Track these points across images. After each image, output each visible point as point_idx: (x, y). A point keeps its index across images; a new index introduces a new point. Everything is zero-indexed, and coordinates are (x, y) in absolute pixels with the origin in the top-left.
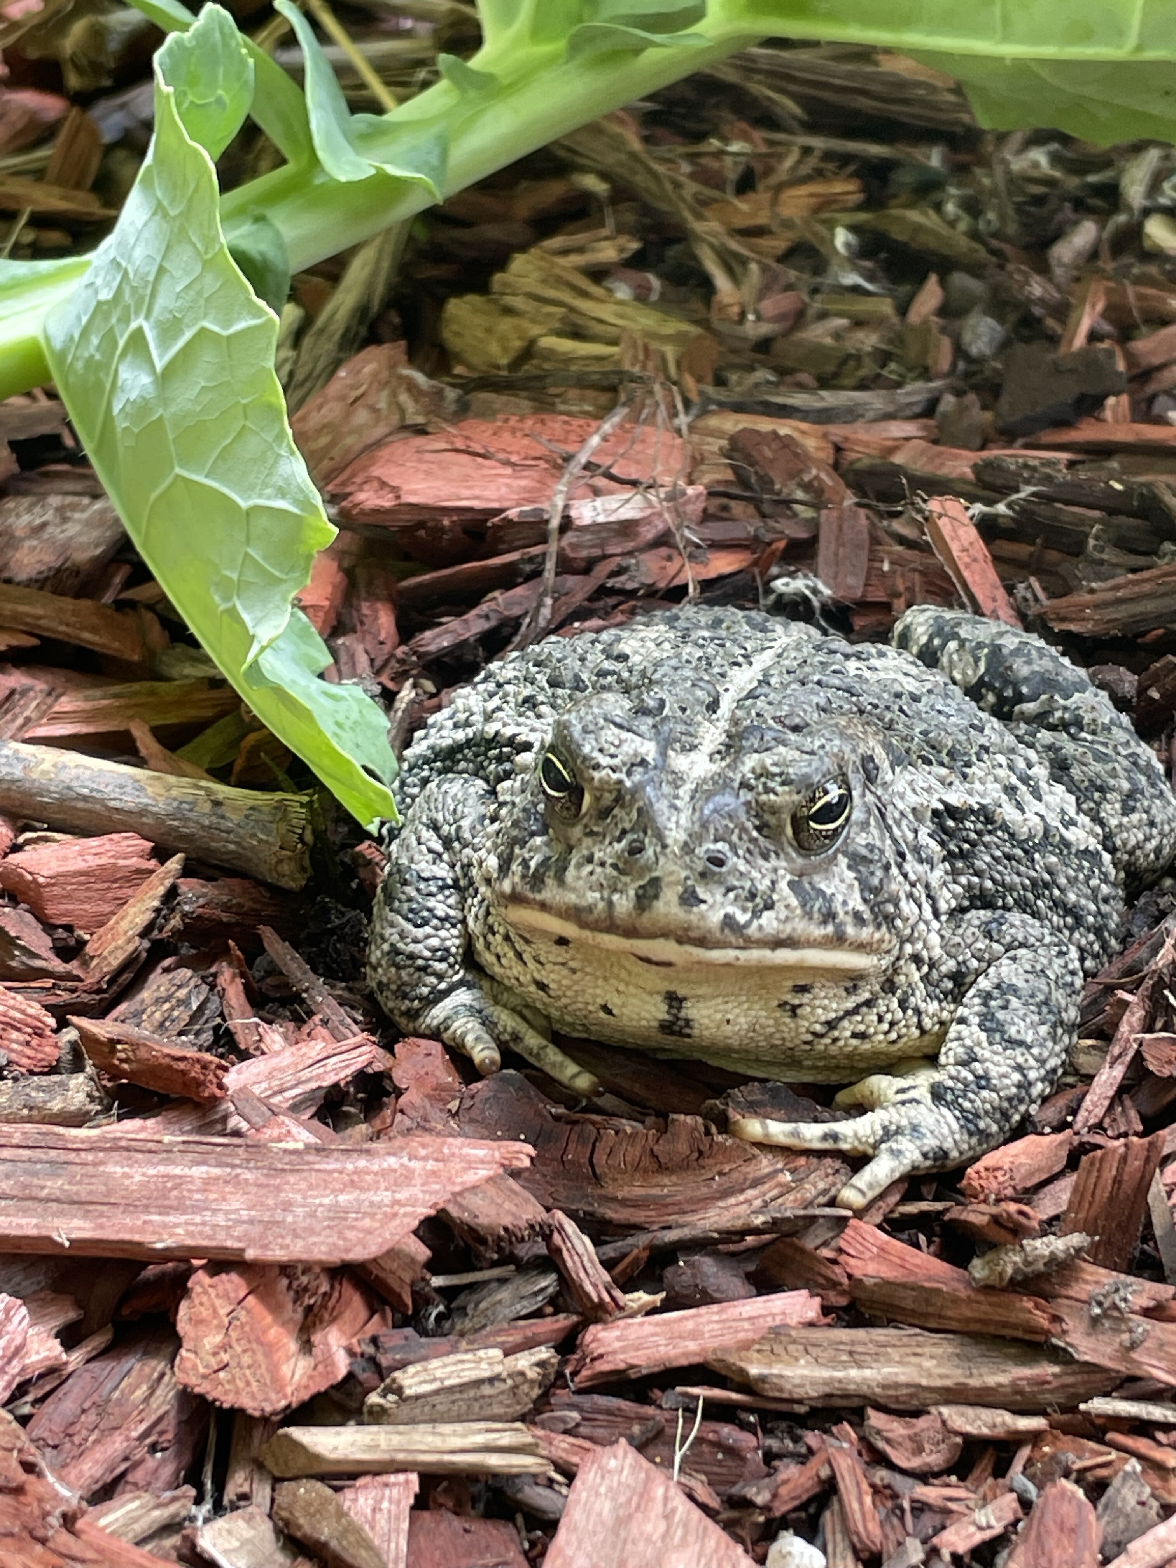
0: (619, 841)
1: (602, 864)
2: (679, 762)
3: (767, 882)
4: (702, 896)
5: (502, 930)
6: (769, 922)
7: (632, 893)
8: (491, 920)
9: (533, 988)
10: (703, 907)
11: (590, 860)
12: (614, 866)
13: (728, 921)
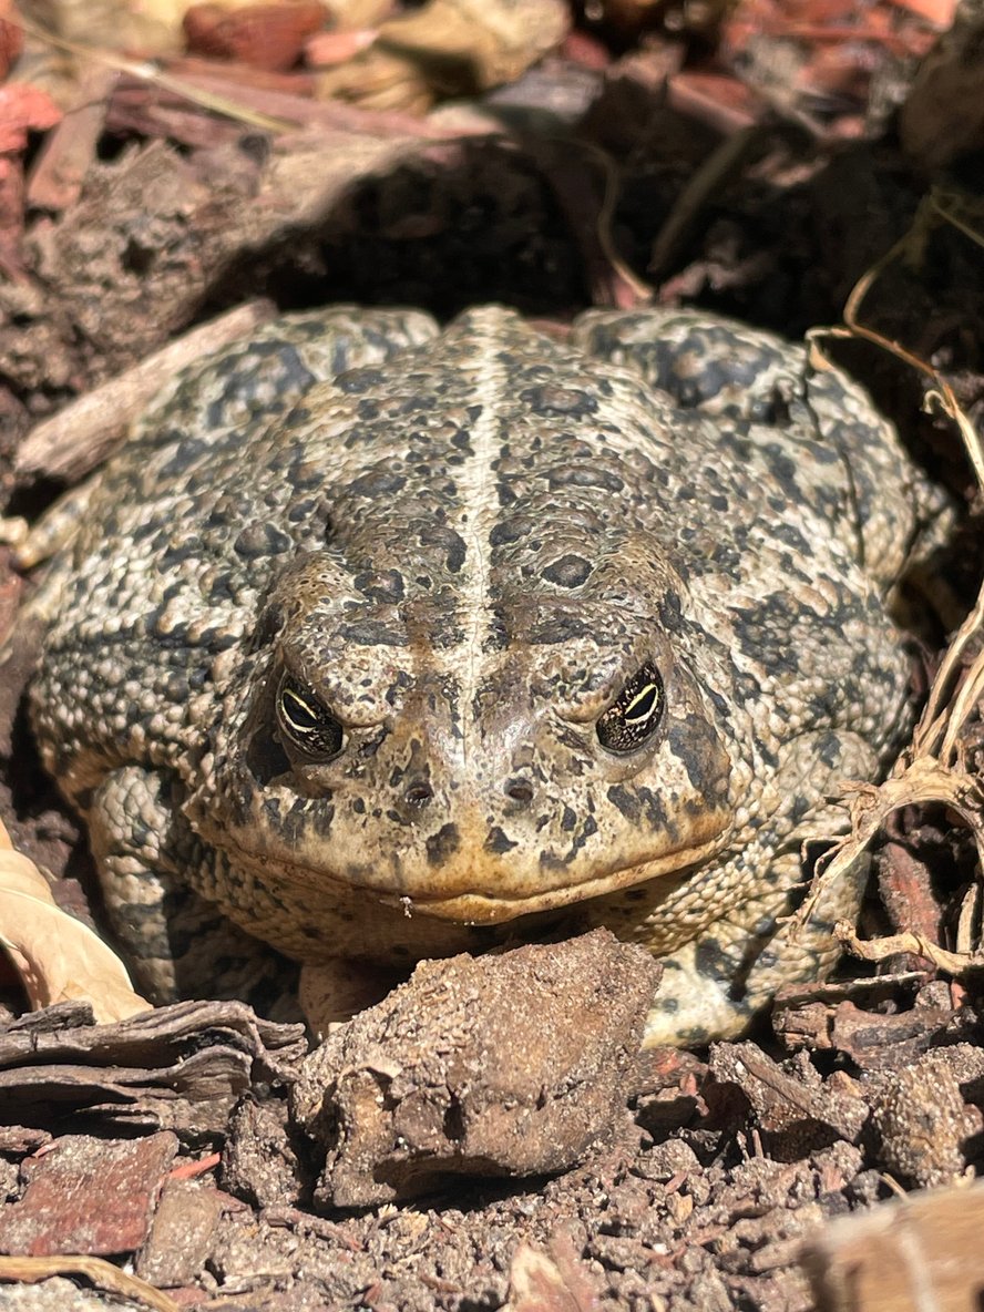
0: (394, 784)
1: (377, 814)
2: (446, 660)
3: (583, 801)
4: (511, 838)
5: (248, 878)
6: (595, 847)
7: (422, 846)
8: (232, 872)
9: (300, 936)
10: (514, 851)
11: (359, 806)
12: (393, 816)
13: (547, 859)
